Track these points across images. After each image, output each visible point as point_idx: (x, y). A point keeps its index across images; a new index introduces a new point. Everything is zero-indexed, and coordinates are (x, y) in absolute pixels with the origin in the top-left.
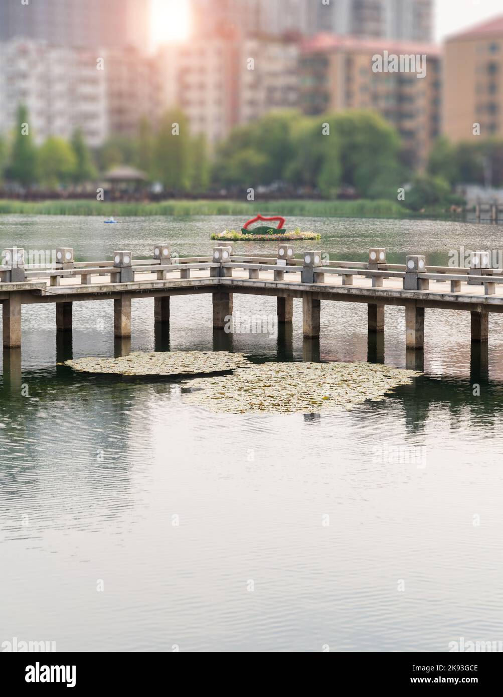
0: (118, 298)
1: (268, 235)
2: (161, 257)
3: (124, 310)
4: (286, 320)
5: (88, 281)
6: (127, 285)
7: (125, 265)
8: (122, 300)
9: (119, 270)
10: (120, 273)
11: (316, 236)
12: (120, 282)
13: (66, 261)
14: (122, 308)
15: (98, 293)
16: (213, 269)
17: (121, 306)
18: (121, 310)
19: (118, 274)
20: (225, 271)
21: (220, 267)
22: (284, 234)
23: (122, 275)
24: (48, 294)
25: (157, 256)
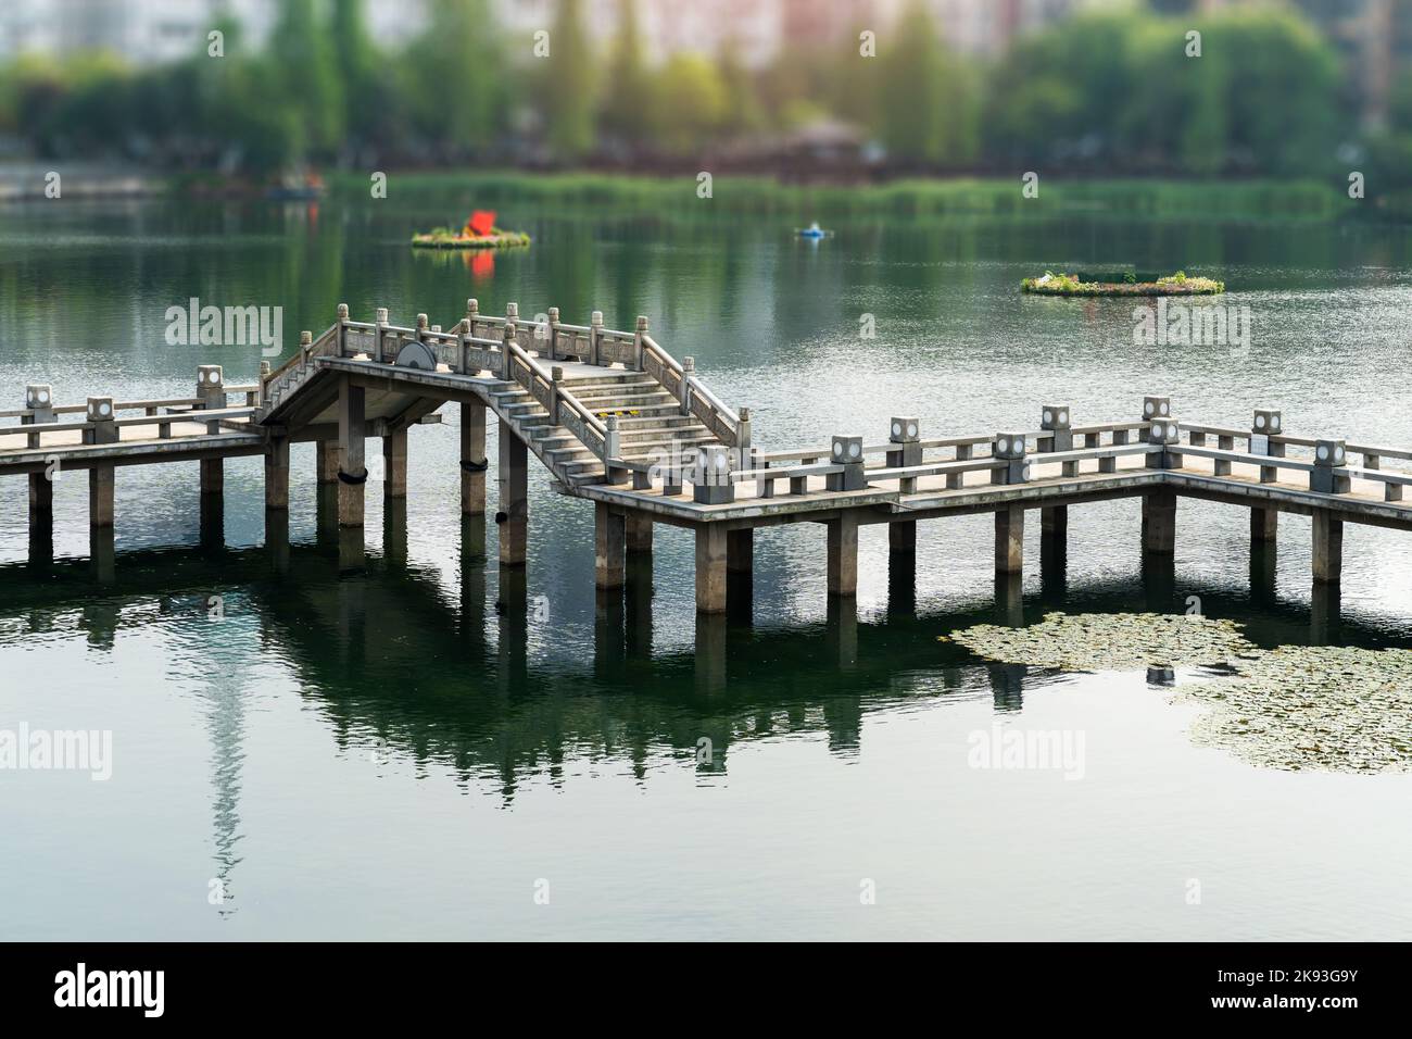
0: (1004, 509)
1: (1128, 285)
2: (1056, 427)
3: (1013, 528)
4: (1266, 536)
5: (959, 483)
6: (1020, 491)
7: (1015, 456)
8: (1011, 512)
9: (1005, 463)
10: (1008, 468)
11: (1216, 288)
12: (1008, 483)
13: (908, 440)
14: (1011, 527)
15: (976, 505)
16: (1149, 456)
17: (1008, 523)
18: (1008, 528)
19: (1005, 471)
20: (1171, 458)
21: (1162, 453)
22: (1155, 282)
23: (1011, 473)
24: (901, 510)
25: (1047, 424)
